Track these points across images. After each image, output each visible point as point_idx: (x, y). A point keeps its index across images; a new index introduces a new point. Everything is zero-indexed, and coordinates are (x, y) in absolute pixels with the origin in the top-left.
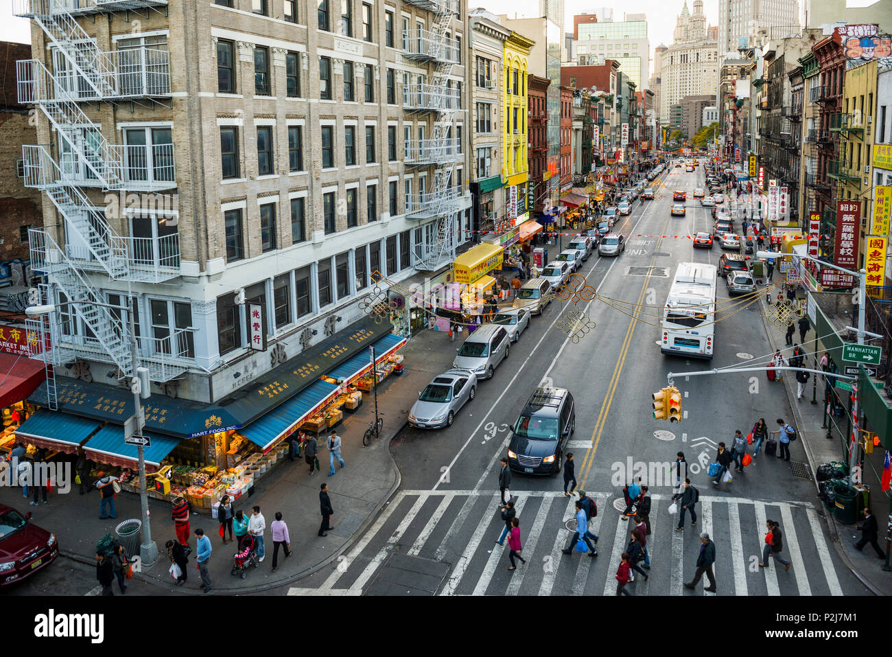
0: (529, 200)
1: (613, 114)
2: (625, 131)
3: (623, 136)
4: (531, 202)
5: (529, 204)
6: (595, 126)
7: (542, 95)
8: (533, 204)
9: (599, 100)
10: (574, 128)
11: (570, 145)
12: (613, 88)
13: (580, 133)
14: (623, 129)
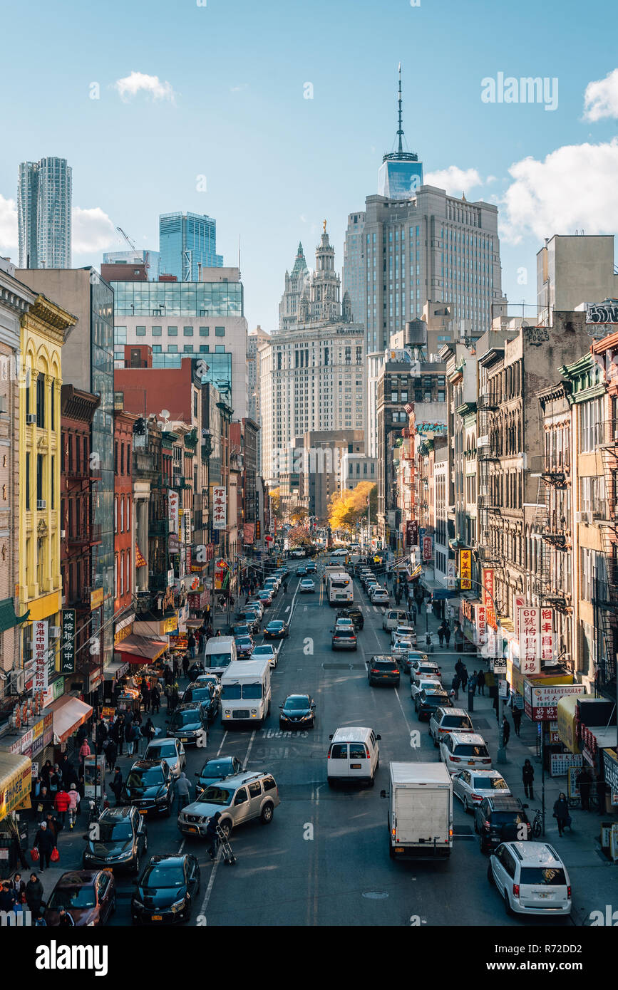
0: (64, 651)
1: (196, 467)
2: (219, 501)
3: (215, 514)
4: (68, 656)
5: (64, 661)
6: (171, 492)
7: (84, 426)
8: (71, 661)
9: (174, 439)
10: (136, 496)
11: (129, 531)
12: (196, 415)
13: (145, 508)
14: (215, 498)
